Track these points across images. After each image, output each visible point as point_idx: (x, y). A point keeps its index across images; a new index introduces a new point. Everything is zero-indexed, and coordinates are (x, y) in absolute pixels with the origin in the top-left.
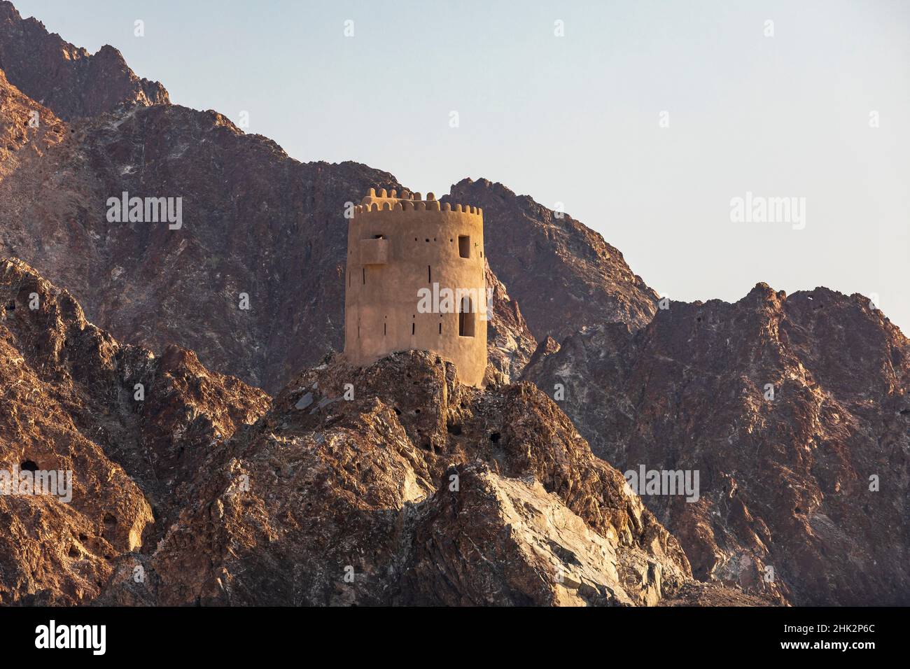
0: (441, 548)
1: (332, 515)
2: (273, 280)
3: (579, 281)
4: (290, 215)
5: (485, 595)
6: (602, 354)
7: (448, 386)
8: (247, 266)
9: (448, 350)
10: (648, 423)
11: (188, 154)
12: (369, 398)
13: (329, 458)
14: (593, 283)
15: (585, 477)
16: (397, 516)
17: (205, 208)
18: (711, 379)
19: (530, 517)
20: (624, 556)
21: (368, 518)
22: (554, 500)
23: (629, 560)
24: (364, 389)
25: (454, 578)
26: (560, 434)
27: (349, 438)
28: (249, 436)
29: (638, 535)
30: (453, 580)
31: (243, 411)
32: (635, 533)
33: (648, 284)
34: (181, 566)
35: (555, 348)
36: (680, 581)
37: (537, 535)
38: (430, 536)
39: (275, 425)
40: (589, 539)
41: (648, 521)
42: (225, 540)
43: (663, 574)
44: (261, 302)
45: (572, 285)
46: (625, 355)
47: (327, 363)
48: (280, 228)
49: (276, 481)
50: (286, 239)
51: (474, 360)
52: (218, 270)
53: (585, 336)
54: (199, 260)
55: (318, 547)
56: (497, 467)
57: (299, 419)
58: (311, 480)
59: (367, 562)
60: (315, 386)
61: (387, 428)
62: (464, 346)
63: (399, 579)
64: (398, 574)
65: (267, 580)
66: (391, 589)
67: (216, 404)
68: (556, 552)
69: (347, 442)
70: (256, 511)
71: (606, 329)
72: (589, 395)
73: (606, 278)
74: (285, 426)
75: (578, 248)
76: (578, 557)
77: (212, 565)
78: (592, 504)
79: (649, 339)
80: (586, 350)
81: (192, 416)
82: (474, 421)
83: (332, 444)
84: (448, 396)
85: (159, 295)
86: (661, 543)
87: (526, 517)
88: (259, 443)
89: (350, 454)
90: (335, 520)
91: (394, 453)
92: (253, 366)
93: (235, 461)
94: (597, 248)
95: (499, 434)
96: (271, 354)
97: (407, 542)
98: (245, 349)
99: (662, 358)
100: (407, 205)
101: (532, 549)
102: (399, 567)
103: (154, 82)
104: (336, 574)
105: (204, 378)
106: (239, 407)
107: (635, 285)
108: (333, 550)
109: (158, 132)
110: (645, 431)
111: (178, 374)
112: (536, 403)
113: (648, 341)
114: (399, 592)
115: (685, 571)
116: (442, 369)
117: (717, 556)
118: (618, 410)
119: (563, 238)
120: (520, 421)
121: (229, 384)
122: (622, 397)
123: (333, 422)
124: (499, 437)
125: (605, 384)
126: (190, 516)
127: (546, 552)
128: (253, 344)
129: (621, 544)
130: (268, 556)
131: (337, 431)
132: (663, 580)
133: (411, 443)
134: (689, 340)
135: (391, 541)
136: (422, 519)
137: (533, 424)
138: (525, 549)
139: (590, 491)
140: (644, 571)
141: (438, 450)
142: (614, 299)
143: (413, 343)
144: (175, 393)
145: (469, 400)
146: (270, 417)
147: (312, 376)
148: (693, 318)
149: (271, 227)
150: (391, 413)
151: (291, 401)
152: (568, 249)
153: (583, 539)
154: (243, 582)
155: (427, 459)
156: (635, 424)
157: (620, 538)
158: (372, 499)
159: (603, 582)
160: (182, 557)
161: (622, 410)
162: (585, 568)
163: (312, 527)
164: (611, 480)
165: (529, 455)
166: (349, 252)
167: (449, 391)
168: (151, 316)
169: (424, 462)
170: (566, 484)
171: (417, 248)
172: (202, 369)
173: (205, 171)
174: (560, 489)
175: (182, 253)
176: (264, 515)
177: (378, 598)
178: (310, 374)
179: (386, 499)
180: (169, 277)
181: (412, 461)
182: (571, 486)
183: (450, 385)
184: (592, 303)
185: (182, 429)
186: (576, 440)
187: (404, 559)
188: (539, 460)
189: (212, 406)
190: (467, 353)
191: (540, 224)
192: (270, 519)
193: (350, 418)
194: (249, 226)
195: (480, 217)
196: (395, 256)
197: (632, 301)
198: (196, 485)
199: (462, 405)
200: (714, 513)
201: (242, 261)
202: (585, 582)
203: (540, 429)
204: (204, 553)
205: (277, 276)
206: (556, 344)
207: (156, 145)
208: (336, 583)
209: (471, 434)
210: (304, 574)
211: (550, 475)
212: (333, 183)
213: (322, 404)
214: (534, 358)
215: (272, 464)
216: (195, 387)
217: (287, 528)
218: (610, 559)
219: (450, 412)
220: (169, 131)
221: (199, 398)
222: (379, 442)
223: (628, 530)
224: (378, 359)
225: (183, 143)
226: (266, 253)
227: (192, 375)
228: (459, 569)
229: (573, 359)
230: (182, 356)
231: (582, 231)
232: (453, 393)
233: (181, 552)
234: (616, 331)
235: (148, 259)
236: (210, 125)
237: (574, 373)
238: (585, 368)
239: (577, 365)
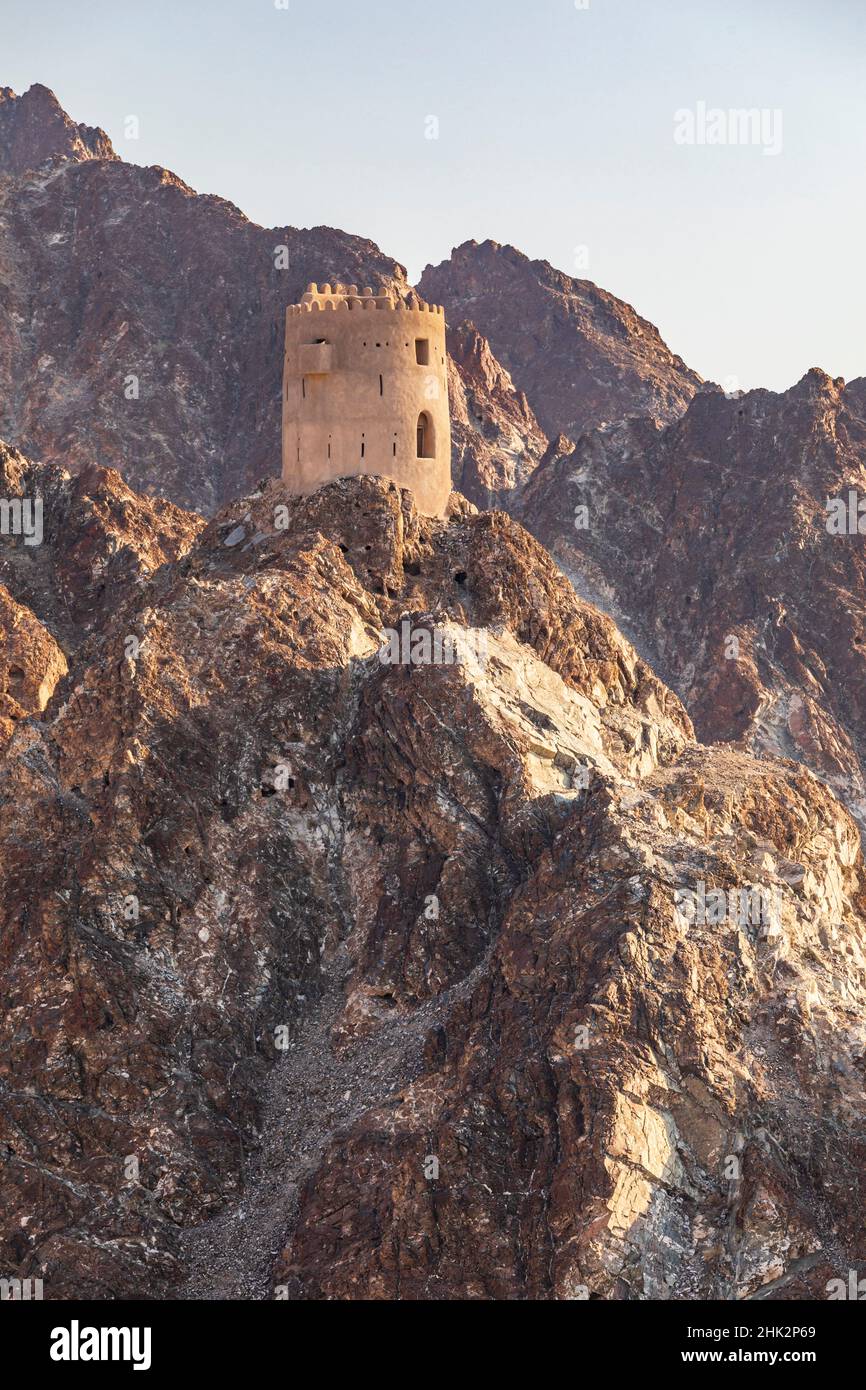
0: (392, 712)
1: (264, 673)
2: (232, 370)
3: (606, 363)
4: (251, 292)
5: (444, 768)
6: (625, 456)
7: (404, 517)
8: (200, 353)
9: (404, 474)
10: (680, 537)
11: (128, 220)
12: (311, 532)
13: (260, 606)
14: (623, 365)
15: (567, 623)
16: (341, 673)
17: (150, 284)
18: (755, 485)
19: (497, 673)
20: (614, 717)
21: (307, 677)
22: (526, 652)
23: (619, 721)
24: (305, 521)
25: (408, 748)
26: (538, 573)
27: (284, 582)
28: (170, 578)
29: (631, 691)
30: (406, 750)
31: (176, 541)
32: (627, 689)
33: (690, 365)
34: (86, 736)
35: (568, 448)
36: (680, 745)
37: (505, 696)
38: (379, 698)
39: (201, 566)
40: (568, 699)
41: (643, 674)
42: (137, 704)
43: (660, 737)
44: (217, 396)
45: (598, 367)
46: (653, 456)
47: (262, 491)
48: (240, 308)
49: (198, 634)
50: (246, 321)
51: (435, 486)
52: (166, 357)
53: (604, 434)
54: (142, 347)
55: (247, 712)
56: (462, 613)
57: (229, 557)
58: (239, 632)
59: (305, 729)
60: (248, 519)
61: (330, 569)
62: (422, 469)
63: (344, 748)
64: (343, 744)
65: (187, 751)
66: (335, 761)
67: (144, 532)
68: (528, 715)
69: (282, 586)
70: (174, 670)
71: (629, 425)
72: (609, 505)
73: (639, 358)
74: (212, 566)
75: (605, 322)
76: (554, 721)
77: (122, 734)
78: (575, 655)
79: (682, 437)
80: (606, 451)
81: (115, 548)
82: (435, 558)
83: (264, 590)
84: (405, 529)
85: (97, 389)
86: (658, 700)
87: (493, 674)
88: (178, 589)
89: (285, 600)
90: (268, 679)
91: (338, 599)
92: (209, 473)
93: (150, 611)
94: (628, 323)
95: (464, 573)
96: (229, 459)
97: (353, 704)
98: (198, 453)
99: (696, 460)
100: (354, 304)
101: (499, 712)
102: (344, 735)
103: (94, 127)
104: (268, 743)
105: (130, 502)
106: (171, 535)
107: (674, 366)
108: (265, 715)
109: (92, 193)
110: (676, 547)
111: (99, 497)
112: (509, 537)
113: (679, 439)
114: (344, 764)
115: (686, 732)
116: (397, 498)
117: (761, 696)
118: (644, 523)
119: (586, 311)
120: (490, 558)
121: (160, 508)
122: (648, 507)
123: (266, 562)
124: (465, 577)
125: (629, 491)
126: (96, 677)
127: (515, 715)
128: (208, 448)
129: (610, 702)
130: (188, 724)
131: (271, 574)
132: (660, 745)
133: (360, 586)
134: (729, 438)
135: (334, 704)
136: (371, 677)
137: (505, 562)
138: (490, 714)
139: (573, 640)
140: (636, 734)
141: (392, 593)
142: (648, 384)
143: (362, 467)
144: (94, 521)
145: (430, 533)
146: (194, 556)
147: (245, 507)
148: (733, 412)
149: (228, 306)
150: (335, 550)
151: (219, 537)
152: (593, 324)
153: (561, 699)
154: (158, 754)
155: (380, 604)
156: (664, 539)
157: (610, 694)
158: (313, 655)
159: (583, 750)
160: (88, 724)
161: (648, 521)
162: (562, 733)
163: (240, 688)
164: (598, 626)
165: (501, 598)
166: (286, 361)
167: (405, 523)
168: (86, 415)
169: (376, 608)
170: (544, 632)
171: (366, 354)
172: (126, 491)
173: (150, 239)
174: (537, 637)
175: (123, 338)
176: (184, 674)
177: (319, 772)
178: (242, 504)
179: (329, 654)
180: (107, 367)
181: (360, 608)
182: (550, 634)
183: (406, 516)
184: (622, 389)
185: (102, 563)
186: (556, 579)
187: (350, 725)
188: (512, 604)
189: (139, 535)
190: (426, 478)
191: (559, 294)
192: (191, 679)
193: (287, 557)
194: (202, 305)
195: (441, 317)
196: (340, 364)
197: (669, 386)
198: (108, 638)
199: (421, 540)
200: (758, 645)
201: (195, 348)
202: (561, 750)
203: (513, 567)
204: (113, 720)
205: (236, 365)
206: (570, 444)
207: (91, 208)
208: (269, 755)
209: (431, 575)
210: (230, 744)
211: (525, 622)
212: (302, 253)
213: (256, 539)
214: (545, 460)
215: (194, 614)
216: (118, 514)
217: (211, 689)
218: (594, 721)
219: (407, 548)
220: (106, 191)
221: (123, 524)
222: (320, 586)
223: (619, 685)
224: (320, 486)
225: (123, 205)
226: (224, 337)
227: (115, 498)
228: (413, 737)
229: (590, 461)
230: (103, 476)
231: (610, 302)
232: (410, 526)
233: (86, 719)
234: (641, 427)
235: (82, 346)
236: (155, 183)
237: (591, 479)
238: (604, 472)
239: (595, 468)
